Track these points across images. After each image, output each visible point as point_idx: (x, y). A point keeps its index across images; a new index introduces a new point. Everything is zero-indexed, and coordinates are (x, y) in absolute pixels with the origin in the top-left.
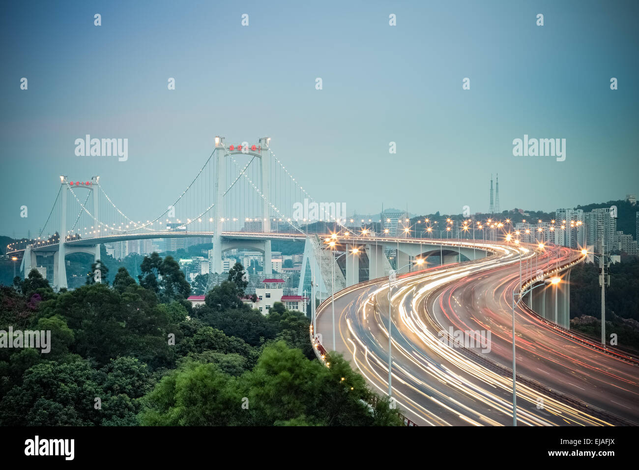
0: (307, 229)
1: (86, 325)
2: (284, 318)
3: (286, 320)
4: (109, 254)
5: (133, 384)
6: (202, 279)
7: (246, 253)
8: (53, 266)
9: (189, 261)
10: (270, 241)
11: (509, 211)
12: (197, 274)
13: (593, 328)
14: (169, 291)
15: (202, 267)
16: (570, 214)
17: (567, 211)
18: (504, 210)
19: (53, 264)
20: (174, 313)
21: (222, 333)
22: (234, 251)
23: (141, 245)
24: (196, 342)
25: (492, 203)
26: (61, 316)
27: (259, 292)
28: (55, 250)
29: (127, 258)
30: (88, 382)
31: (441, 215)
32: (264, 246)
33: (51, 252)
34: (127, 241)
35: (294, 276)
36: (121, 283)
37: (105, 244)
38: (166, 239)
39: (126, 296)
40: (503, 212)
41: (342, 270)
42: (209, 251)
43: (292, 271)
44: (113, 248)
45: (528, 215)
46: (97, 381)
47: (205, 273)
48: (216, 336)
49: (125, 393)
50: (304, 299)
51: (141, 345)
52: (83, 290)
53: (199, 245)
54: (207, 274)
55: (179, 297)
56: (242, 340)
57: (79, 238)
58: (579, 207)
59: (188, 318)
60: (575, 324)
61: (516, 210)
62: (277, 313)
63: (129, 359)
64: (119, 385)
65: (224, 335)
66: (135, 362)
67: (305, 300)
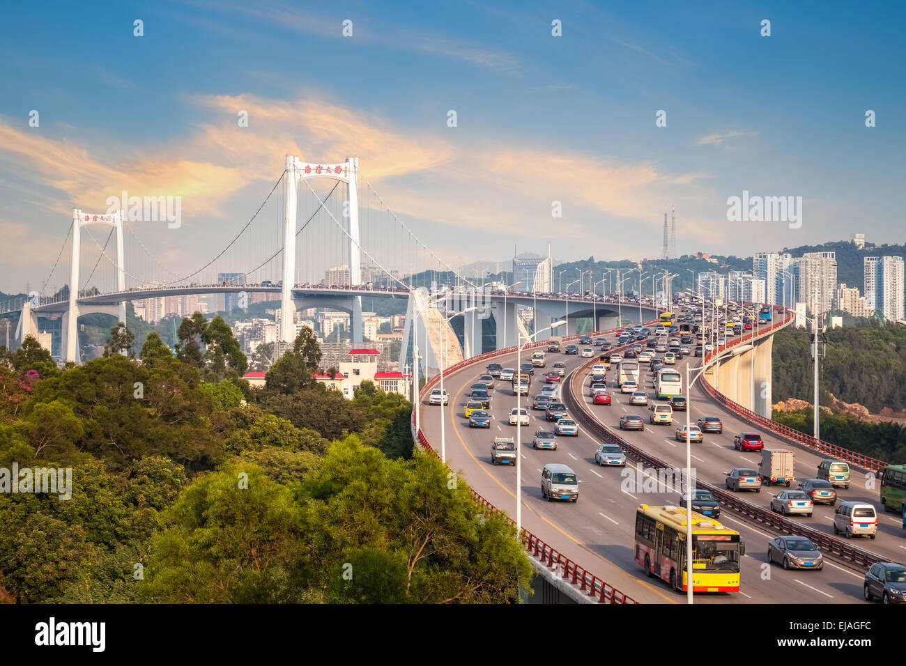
0: (411, 281)
1: (100, 413)
2: (376, 403)
3: (379, 406)
4: (138, 315)
5: (164, 494)
6: (266, 350)
7: (327, 314)
8: (61, 332)
9: (249, 325)
10: (360, 297)
11: (689, 256)
12: (259, 343)
13: (805, 416)
14: (218, 366)
15: (267, 333)
16: (773, 260)
17: (769, 255)
18: (683, 255)
19: (61, 328)
20: (225, 397)
21: (288, 424)
22: (311, 312)
23: (183, 304)
24: (254, 436)
25: (666, 245)
26: (64, 400)
27: (344, 367)
28: (64, 309)
29: (163, 320)
30: (101, 491)
31: (596, 261)
32: (352, 304)
33: (59, 312)
34: (163, 298)
35: (392, 345)
36: (152, 355)
37: (132, 301)
38: (216, 294)
39: (156, 372)
40: (682, 257)
41: (458, 338)
42: (277, 311)
43: (390, 339)
44: (144, 307)
45: (715, 261)
46: (115, 489)
47: (270, 342)
48: (281, 427)
49: (153, 506)
50: (405, 376)
51: (176, 440)
52: (97, 365)
53: (263, 302)
54: (273, 343)
55: (231, 374)
56: (318, 434)
57: (97, 292)
58: (786, 251)
59: (244, 402)
60: (779, 411)
61: (700, 254)
62: (366, 396)
63: (159, 459)
64: (146, 496)
65: (293, 426)
66: (167, 463)
67: (407, 378)
